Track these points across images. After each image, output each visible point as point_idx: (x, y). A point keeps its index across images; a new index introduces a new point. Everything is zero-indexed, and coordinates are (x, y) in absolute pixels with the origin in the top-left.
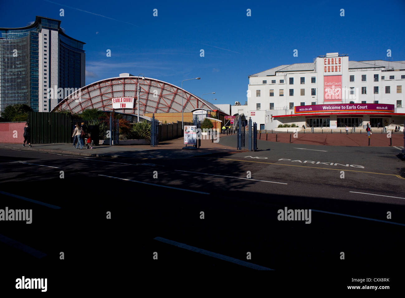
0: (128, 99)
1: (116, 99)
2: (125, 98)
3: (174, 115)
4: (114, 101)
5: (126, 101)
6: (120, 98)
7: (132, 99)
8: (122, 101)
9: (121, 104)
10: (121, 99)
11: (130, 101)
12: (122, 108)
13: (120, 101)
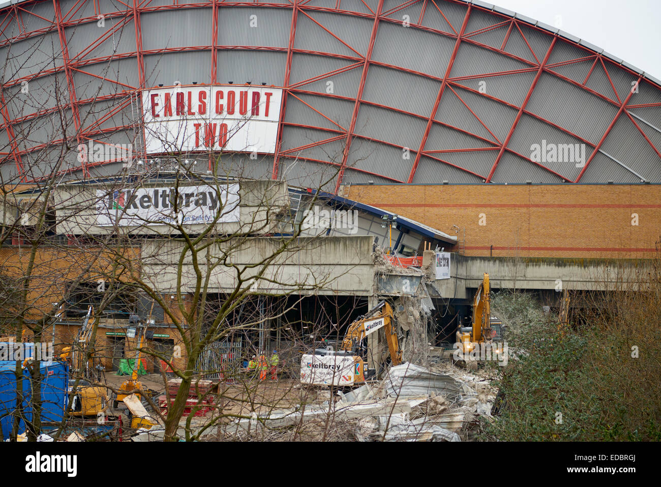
0: (244, 95)
1: (168, 97)
2: (226, 90)
3: (536, 200)
4: (154, 105)
5: (231, 112)
6: (195, 92)
7: (269, 95)
8: (202, 110)
9: (197, 126)
10: (202, 95)
11: (255, 111)
12: (202, 148)
13: (195, 109)
